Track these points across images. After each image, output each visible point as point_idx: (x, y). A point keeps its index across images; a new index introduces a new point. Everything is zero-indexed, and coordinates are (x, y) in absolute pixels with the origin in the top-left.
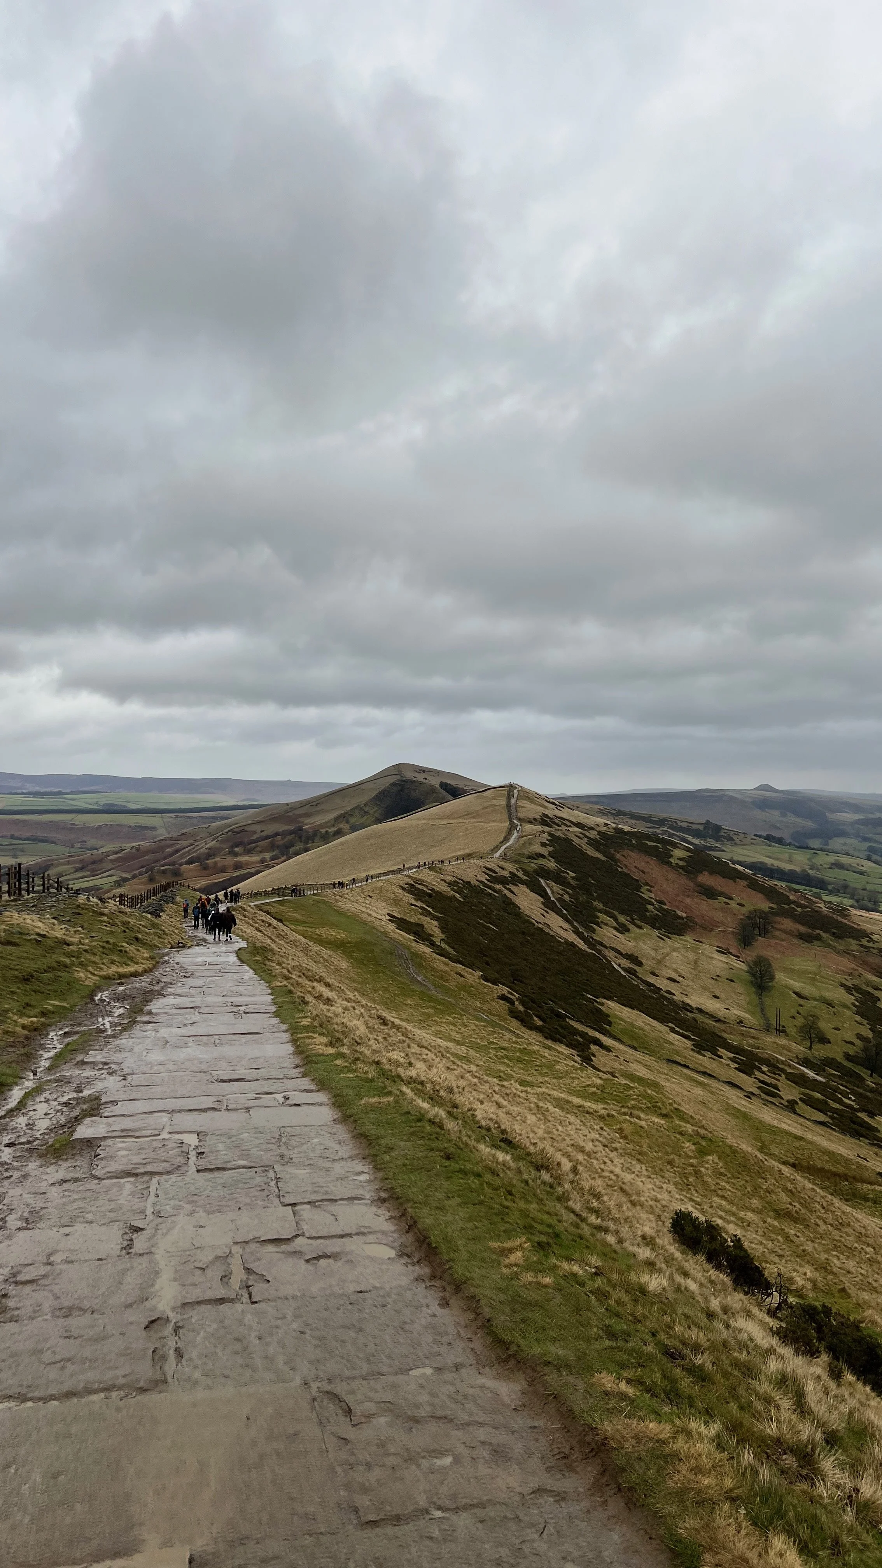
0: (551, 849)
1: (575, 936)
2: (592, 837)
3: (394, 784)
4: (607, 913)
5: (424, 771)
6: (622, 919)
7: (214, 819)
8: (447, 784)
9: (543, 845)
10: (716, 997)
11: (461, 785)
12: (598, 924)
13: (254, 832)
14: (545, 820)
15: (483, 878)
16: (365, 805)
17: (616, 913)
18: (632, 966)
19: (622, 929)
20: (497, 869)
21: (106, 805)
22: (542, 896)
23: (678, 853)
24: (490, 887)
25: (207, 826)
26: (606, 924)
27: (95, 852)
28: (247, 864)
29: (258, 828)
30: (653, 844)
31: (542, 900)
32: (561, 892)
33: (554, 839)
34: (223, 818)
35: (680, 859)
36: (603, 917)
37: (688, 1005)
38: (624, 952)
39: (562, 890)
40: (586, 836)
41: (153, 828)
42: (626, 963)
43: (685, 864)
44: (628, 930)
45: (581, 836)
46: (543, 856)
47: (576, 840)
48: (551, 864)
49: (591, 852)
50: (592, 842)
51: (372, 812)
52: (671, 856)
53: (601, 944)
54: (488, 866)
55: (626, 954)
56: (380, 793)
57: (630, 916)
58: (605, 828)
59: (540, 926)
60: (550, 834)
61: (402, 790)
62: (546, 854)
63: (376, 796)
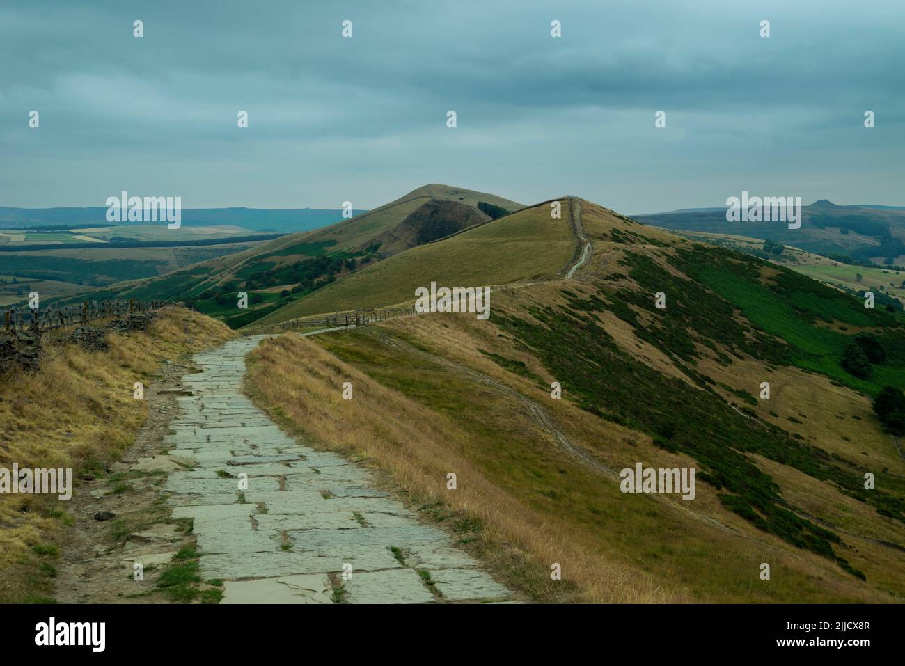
0: (631, 268)
1: (678, 370)
2: (671, 254)
3: (426, 206)
4: (702, 342)
5: (457, 192)
6: (722, 348)
7: (230, 251)
8: (485, 205)
9: (620, 263)
10: (847, 439)
11: (500, 205)
12: (696, 355)
13: (273, 264)
14: (616, 236)
15: (564, 302)
16: (395, 230)
17: (713, 341)
18: (747, 405)
19: (724, 361)
20: (576, 292)
21: (114, 238)
22: (631, 324)
23: (766, 272)
24: (573, 314)
25: (222, 258)
26: (707, 356)
27: (103, 288)
28: (269, 297)
29: (276, 259)
30: (739, 262)
31: (633, 328)
32: (651, 319)
33: (631, 258)
34: (238, 250)
35: (770, 279)
36: (700, 347)
37: (822, 451)
38: (735, 389)
39: (652, 316)
40: (664, 253)
41: (165, 263)
42: (741, 402)
43: (776, 284)
44: (730, 362)
45: (659, 253)
46: (623, 277)
47: (656, 260)
48: (635, 286)
49: (672, 271)
50: (671, 260)
51: (402, 238)
52: (759, 275)
53: (708, 379)
54: (566, 289)
55: (738, 391)
56: (411, 216)
57: (729, 344)
58: (683, 245)
59: (640, 359)
60: (626, 252)
61: (436, 211)
62: (625, 273)
63: (407, 219)
